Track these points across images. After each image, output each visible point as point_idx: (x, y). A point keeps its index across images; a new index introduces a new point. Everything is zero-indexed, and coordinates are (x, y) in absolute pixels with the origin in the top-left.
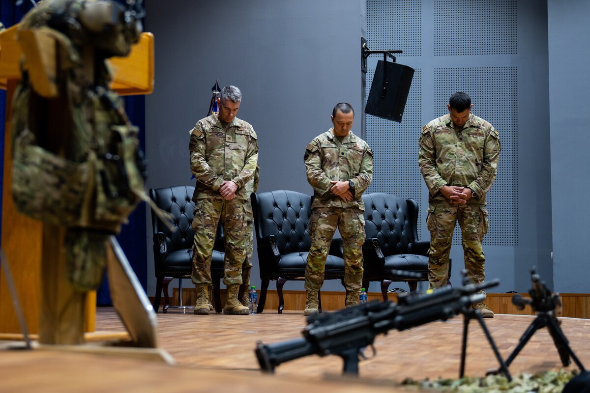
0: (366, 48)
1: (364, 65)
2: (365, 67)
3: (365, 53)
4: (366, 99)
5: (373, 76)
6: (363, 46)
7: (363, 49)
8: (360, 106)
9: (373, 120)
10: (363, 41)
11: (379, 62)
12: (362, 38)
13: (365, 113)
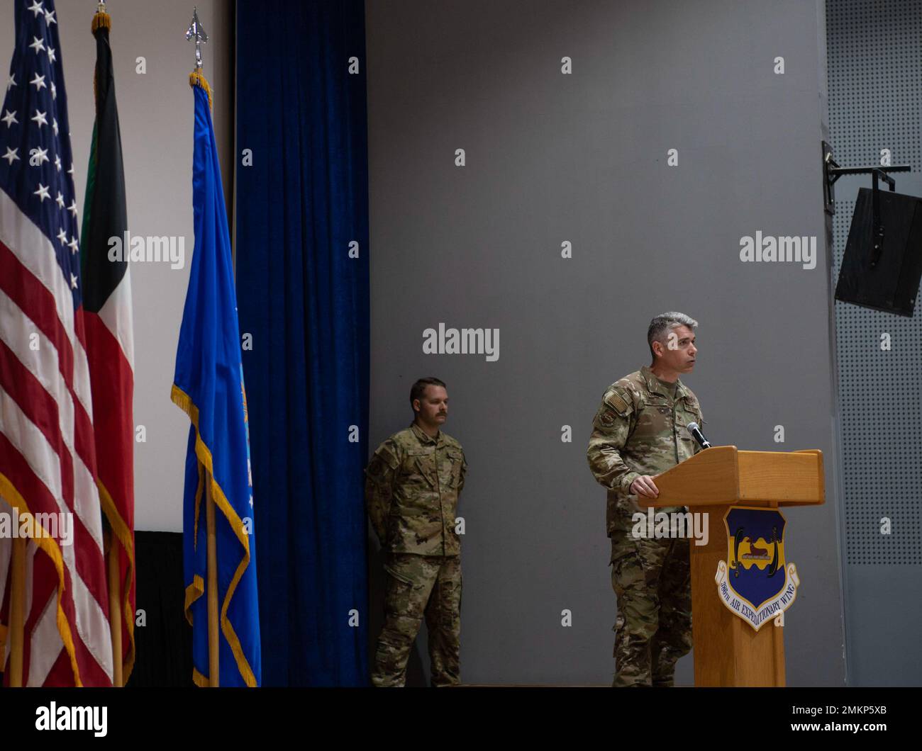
0: (832, 162)
1: (830, 200)
2: (830, 203)
3: (831, 174)
4: (836, 271)
5: (850, 219)
6: (827, 159)
7: (826, 165)
8: (825, 285)
9: (858, 315)
10: (825, 148)
11: (862, 192)
12: (823, 143)
13: (836, 299)
